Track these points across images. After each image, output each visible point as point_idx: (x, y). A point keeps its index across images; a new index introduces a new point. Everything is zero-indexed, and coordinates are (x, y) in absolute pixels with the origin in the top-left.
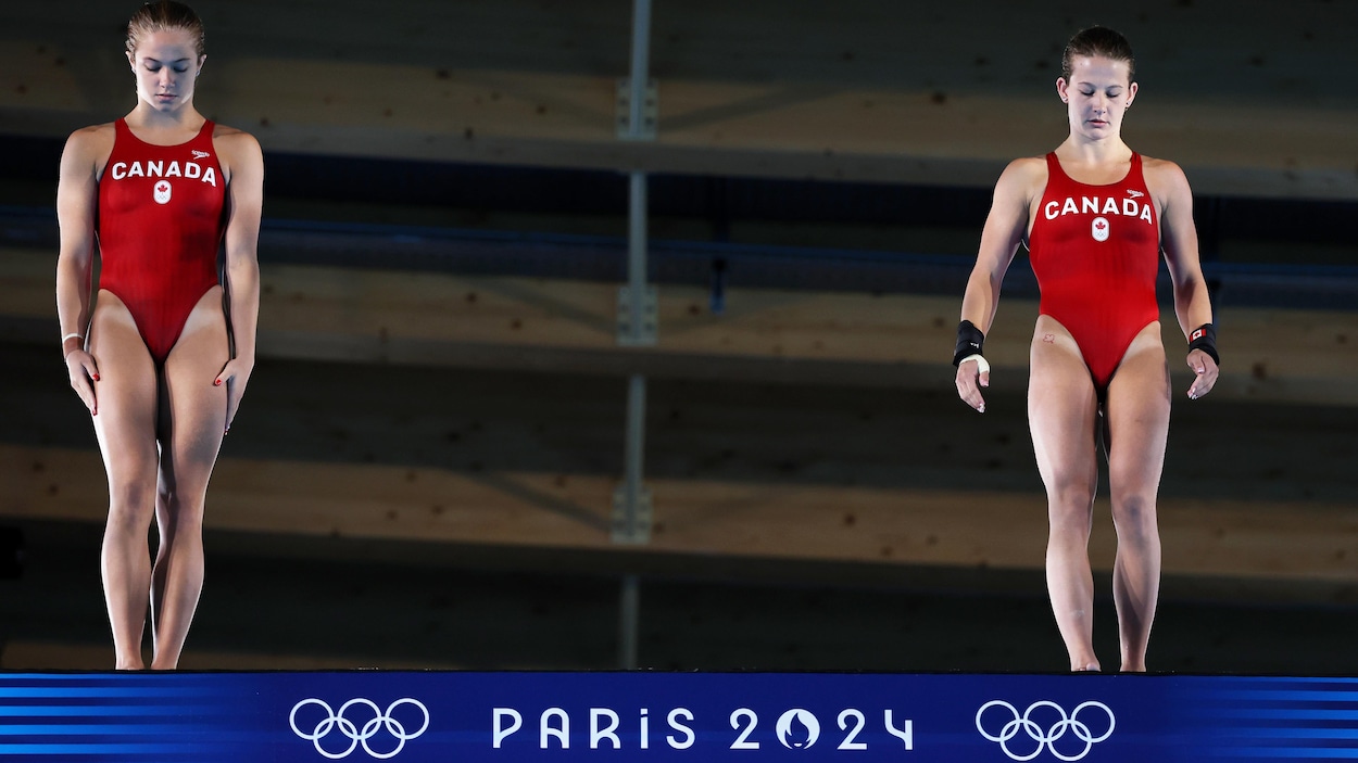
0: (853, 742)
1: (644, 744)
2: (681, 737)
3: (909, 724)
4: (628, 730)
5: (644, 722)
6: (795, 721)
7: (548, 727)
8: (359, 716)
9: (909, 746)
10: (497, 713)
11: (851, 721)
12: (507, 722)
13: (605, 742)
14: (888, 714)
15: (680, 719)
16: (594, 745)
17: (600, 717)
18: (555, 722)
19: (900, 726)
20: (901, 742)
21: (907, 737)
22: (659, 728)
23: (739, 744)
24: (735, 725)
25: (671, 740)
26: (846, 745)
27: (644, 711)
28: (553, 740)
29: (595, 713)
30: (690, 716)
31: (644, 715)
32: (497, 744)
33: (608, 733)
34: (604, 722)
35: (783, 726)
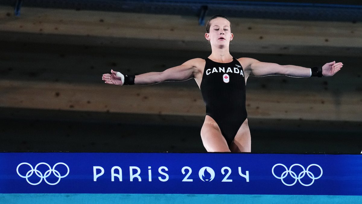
0: (227, 179)
1: (150, 180)
2: (164, 177)
3: (247, 172)
4: (144, 174)
5: (150, 171)
6: (206, 171)
7: (114, 173)
8: (43, 169)
9: (248, 181)
10: (95, 168)
11: (226, 171)
12: (99, 171)
13: (136, 179)
14: (240, 168)
15: (163, 170)
16: (131, 180)
17: (133, 170)
18: (116, 171)
19: (244, 173)
20: (245, 179)
21: (247, 177)
22: (156, 174)
23: (185, 180)
24: (184, 173)
25: (160, 178)
26: (225, 180)
27: (150, 167)
28: (116, 178)
29: (131, 168)
30: (167, 169)
31: (150, 169)
32: (95, 180)
33: (137, 175)
34: (135, 171)
35: (201, 173)
